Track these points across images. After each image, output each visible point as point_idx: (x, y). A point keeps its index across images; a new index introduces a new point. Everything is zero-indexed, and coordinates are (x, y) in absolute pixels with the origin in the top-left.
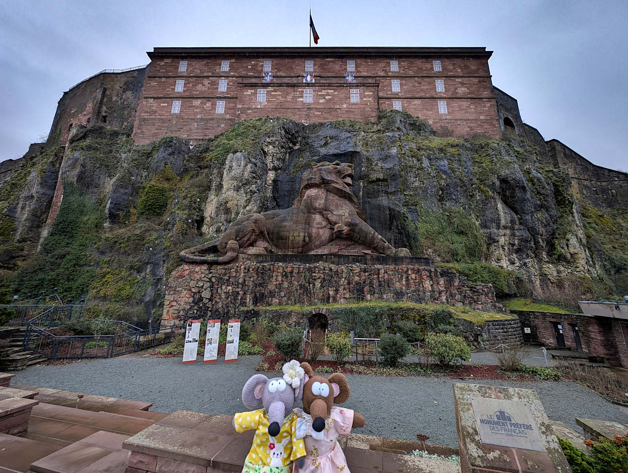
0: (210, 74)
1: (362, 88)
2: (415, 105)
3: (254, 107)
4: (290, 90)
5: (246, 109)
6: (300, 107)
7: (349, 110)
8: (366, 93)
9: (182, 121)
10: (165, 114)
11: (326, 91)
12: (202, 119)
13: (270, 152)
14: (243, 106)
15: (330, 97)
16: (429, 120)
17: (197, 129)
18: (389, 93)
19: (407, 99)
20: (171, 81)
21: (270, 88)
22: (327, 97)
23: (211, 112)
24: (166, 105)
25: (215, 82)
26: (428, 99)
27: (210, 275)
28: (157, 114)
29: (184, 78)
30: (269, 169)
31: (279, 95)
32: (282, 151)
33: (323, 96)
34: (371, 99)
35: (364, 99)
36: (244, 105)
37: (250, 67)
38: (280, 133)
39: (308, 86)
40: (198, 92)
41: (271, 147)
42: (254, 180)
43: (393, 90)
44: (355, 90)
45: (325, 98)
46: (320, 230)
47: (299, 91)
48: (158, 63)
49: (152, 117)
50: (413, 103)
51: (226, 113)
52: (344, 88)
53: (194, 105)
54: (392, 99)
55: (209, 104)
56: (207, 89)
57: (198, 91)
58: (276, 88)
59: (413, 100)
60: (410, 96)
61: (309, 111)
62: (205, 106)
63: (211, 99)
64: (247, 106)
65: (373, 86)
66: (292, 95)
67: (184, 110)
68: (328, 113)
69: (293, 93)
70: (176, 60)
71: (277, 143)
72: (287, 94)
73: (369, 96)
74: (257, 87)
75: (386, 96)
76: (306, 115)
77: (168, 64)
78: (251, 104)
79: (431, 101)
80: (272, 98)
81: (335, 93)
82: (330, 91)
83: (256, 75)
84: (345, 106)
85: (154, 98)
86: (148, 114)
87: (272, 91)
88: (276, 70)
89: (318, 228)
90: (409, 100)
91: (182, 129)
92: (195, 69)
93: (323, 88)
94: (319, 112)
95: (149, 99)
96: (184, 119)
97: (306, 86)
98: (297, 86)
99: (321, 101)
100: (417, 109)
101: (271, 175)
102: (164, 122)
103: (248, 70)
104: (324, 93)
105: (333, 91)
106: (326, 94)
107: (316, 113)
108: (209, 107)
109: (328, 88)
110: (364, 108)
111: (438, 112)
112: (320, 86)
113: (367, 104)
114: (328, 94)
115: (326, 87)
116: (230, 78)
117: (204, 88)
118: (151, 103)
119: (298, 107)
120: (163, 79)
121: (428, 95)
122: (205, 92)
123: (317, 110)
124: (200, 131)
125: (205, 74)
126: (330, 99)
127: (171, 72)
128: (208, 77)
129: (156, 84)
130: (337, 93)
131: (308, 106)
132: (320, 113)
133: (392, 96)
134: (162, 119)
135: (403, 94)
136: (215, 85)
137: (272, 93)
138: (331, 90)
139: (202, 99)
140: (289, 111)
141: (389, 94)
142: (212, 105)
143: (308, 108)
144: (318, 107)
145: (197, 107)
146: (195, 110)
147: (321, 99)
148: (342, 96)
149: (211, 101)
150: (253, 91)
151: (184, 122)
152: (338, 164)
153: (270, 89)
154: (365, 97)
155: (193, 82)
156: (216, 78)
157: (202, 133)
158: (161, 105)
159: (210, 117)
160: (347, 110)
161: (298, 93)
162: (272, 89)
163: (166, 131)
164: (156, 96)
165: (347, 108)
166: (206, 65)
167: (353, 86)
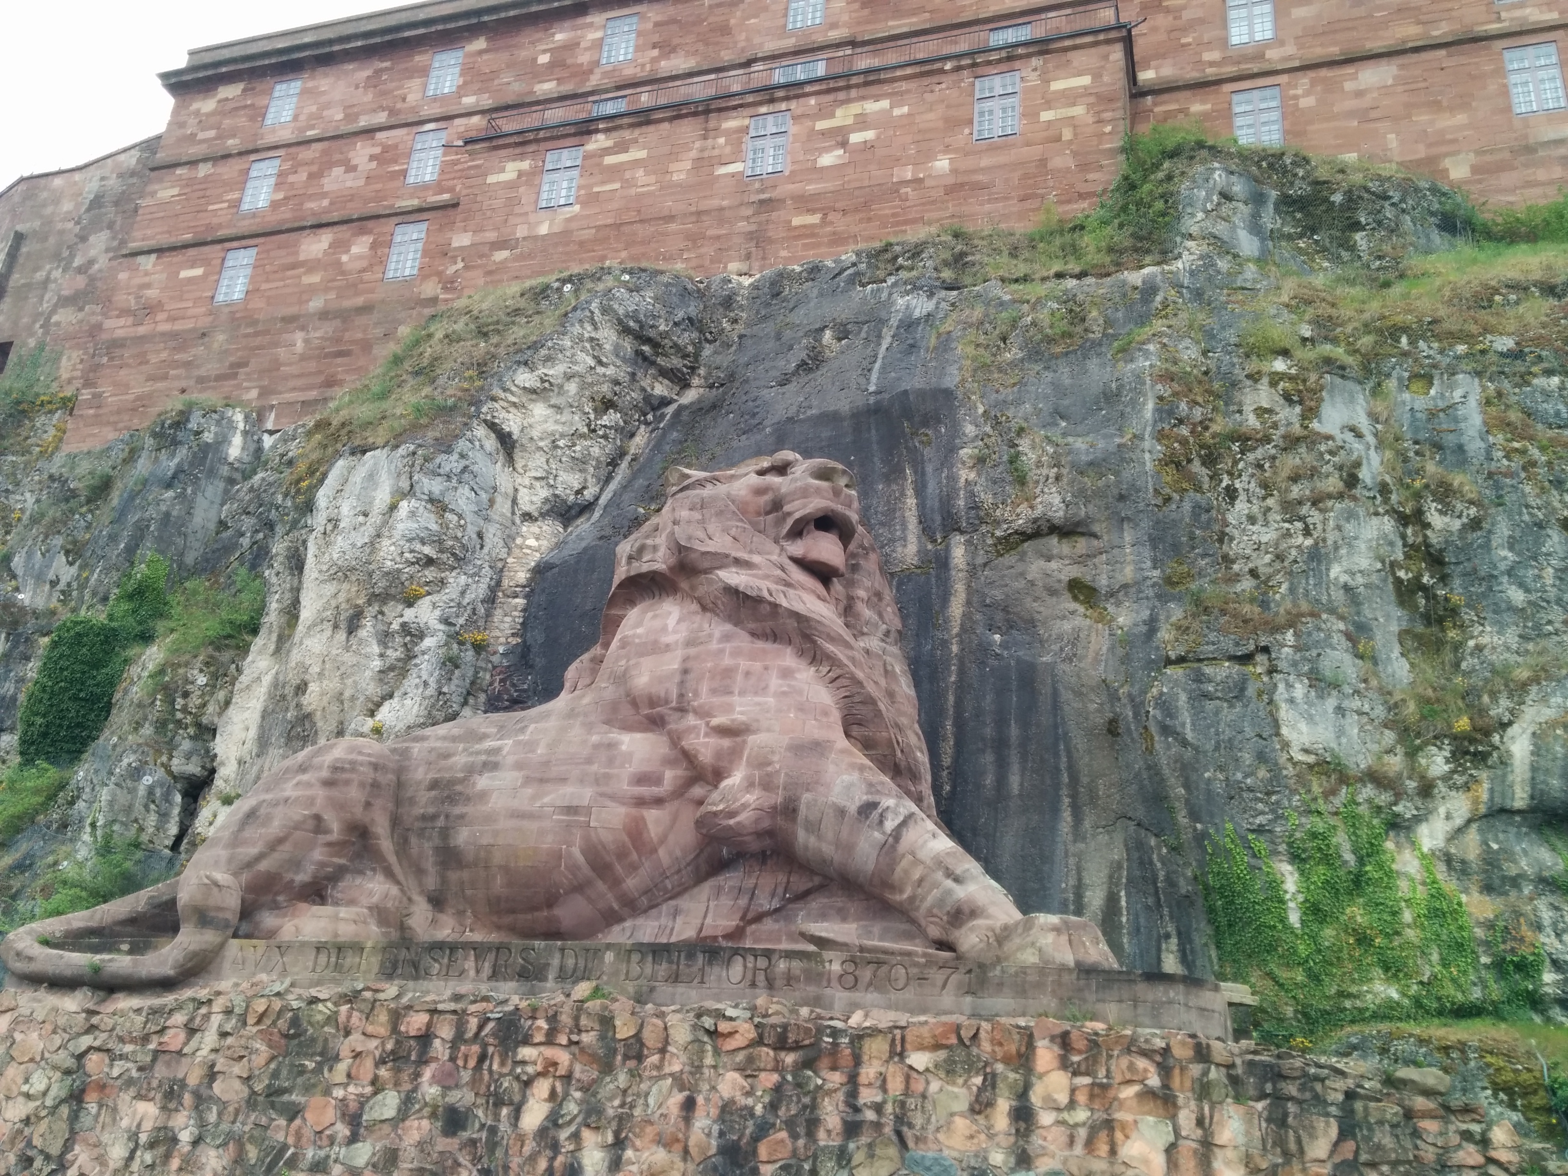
0: (381, 118)
1: (1035, 62)
2: (1359, 94)
3: (521, 232)
4: (688, 129)
5: (486, 249)
6: (725, 203)
7: (966, 179)
8: (1057, 86)
9: (250, 330)
10: (190, 312)
11: (855, 108)
12: (324, 315)
13: (535, 434)
14: (478, 238)
15: (869, 135)
16: (1447, 163)
17: (303, 358)
18: (1207, 56)
19: (1311, 74)
20: (229, 170)
21: (601, 137)
22: (855, 138)
23: (367, 276)
24: (198, 272)
25: (396, 146)
26: (1443, 52)
27: (86, 1041)
28: (161, 316)
29: (281, 152)
30: (528, 517)
31: (636, 163)
32: (605, 420)
33: (840, 137)
34: (1079, 110)
35: (1046, 116)
36: (482, 230)
37: (544, 59)
38: (592, 339)
39: (772, 101)
40: (325, 203)
41: (539, 410)
42: (430, 574)
43: (1235, 40)
44: (997, 81)
45: (844, 144)
46: (653, 816)
47: (728, 133)
48: (195, 106)
49: (142, 330)
50: (1349, 86)
51: (424, 273)
52: (943, 78)
53: (302, 257)
54: (1228, 88)
55: (360, 247)
56: (361, 182)
57: (324, 195)
58: (627, 134)
59: (1349, 70)
60: (1334, 51)
61: (764, 217)
62: (345, 258)
63: (370, 224)
64: (491, 236)
65: (1096, 44)
66: (694, 154)
67: (264, 286)
68: (856, 210)
69: (698, 144)
70: (259, 86)
71: (572, 387)
72: (673, 156)
73: (1070, 97)
74: (543, 146)
75: (1192, 75)
76: (750, 236)
77: (232, 105)
78: (512, 220)
79: (1463, 60)
80: (603, 183)
81: (897, 112)
82: (871, 107)
83: (568, 88)
84: (942, 164)
85: (159, 251)
86: (130, 320)
87: (607, 151)
88: (655, 52)
89: (641, 802)
90: (1324, 72)
91: (246, 364)
92: (327, 106)
93: (841, 95)
94: (812, 211)
95: (141, 259)
96: (255, 323)
97: (760, 103)
98: (720, 110)
99: (827, 160)
100: (1374, 114)
101: (532, 542)
102: (182, 347)
103: (538, 74)
104: (843, 116)
105: (885, 104)
106: (850, 121)
107: (796, 221)
108: (360, 257)
109: (863, 91)
110: (1043, 162)
111: (1508, 109)
112: (828, 91)
113: (1058, 139)
114: (862, 123)
115: (854, 93)
116: (457, 121)
117: (352, 182)
118: (147, 274)
119: (715, 203)
120: (204, 170)
121: (1440, 31)
122: (352, 198)
123: (805, 203)
124: (312, 366)
125: (363, 122)
126: (868, 147)
127: (234, 136)
128: (369, 132)
129: (176, 191)
130: (905, 109)
131: (762, 191)
132: (814, 219)
133: (1230, 70)
134: (173, 335)
135: (1290, 49)
136: (395, 161)
137: (609, 160)
138: (877, 98)
139: (336, 229)
140: (673, 227)
141: (1212, 64)
142: (374, 246)
143: (762, 202)
144: (811, 188)
145: (312, 266)
146: (308, 280)
147: (828, 150)
148: (932, 118)
149: (370, 232)
150: (525, 165)
151: (256, 334)
152: (782, 469)
153: (599, 141)
154: (1048, 104)
155: (312, 163)
156: (403, 131)
157: (320, 372)
158: (185, 274)
159: (360, 301)
160: (951, 180)
161: (722, 140)
162: (609, 143)
163: (183, 384)
164: (165, 240)
165: (954, 171)
166: (373, 82)
167: (989, 63)
